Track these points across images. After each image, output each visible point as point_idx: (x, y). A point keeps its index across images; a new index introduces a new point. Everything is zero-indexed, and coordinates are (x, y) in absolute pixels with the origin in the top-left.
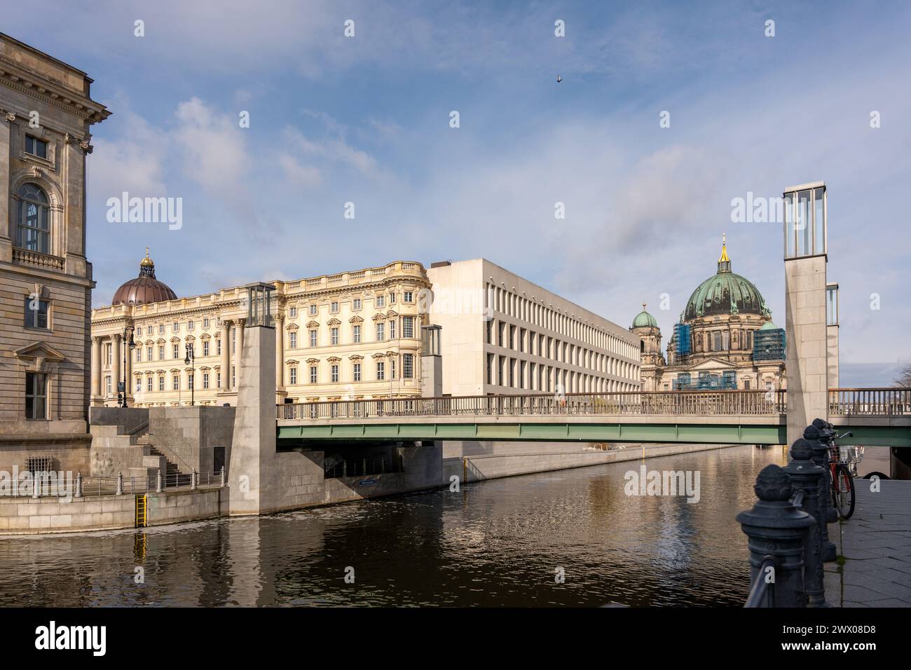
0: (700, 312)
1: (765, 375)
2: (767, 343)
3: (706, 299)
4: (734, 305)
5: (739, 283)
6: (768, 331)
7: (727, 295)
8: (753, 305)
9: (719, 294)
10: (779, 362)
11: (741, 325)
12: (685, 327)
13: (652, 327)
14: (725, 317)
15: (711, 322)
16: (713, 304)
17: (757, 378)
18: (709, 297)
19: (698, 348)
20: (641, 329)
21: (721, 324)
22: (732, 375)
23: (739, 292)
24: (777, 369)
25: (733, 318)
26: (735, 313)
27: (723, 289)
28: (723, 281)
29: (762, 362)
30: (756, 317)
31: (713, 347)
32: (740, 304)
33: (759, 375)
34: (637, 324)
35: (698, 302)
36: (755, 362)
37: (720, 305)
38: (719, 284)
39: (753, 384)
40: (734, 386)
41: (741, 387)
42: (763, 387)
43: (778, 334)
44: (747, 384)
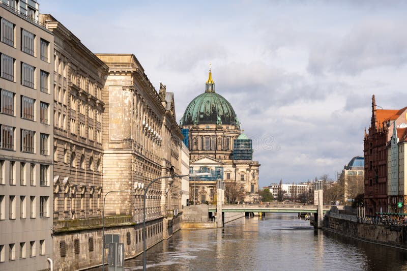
0: (196, 121)
1: (240, 170)
2: (242, 149)
3: (200, 111)
4: (219, 118)
5: (222, 102)
6: (242, 140)
7: (214, 110)
8: (230, 119)
9: (209, 109)
10: (249, 162)
11: (224, 133)
12: (185, 131)
14: (213, 127)
15: (204, 129)
16: (205, 116)
17: (235, 172)
18: (202, 111)
21: (211, 131)
22: (221, 169)
23: (222, 109)
24: (247, 166)
25: (219, 128)
26: (220, 124)
27: (211, 106)
28: (211, 98)
29: (238, 161)
30: (231, 128)
32: (223, 117)
33: (237, 170)
35: (194, 113)
36: (234, 161)
37: (209, 118)
38: (208, 101)
39: (232, 176)
40: (222, 178)
41: (225, 177)
42: (239, 178)
43: (248, 143)
44: (228, 175)
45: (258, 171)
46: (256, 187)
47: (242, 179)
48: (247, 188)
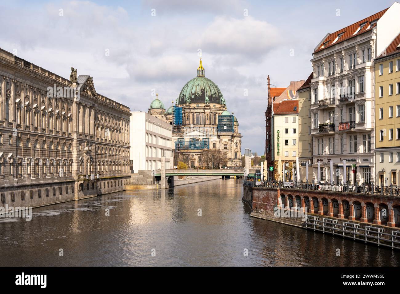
0: (188, 101)
1: (224, 141)
2: (225, 123)
3: (191, 93)
4: (207, 98)
5: (210, 85)
6: (225, 116)
7: (203, 91)
8: (217, 99)
9: (199, 91)
10: (231, 134)
11: (211, 110)
12: (179, 109)
13: (162, 109)
14: (202, 105)
15: (194, 107)
16: (196, 96)
17: (220, 142)
18: (193, 92)
19: (187, 122)
20: (156, 110)
21: (200, 109)
22: (207, 140)
23: (209, 90)
24: (230, 137)
25: (207, 106)
26: (207, 103)
27: (201, 88)
28: (200, 82)
29: (222, 133)
30: (218, 106)
31: (195, 122)
32: (210, 97)
33: (221, 140)
34: (154, 107)
35: (187, 94)
36: (219, 133)
37: (199, 98)
38: (198, 84)
39: (217, 146)
40: (208, 147)
41: (211, 146)
42: (222, 147)
43: (231, 118)
44: (214, 145)
45: (240, 141)
46: (238, 154)
47: (225, 148)
48: (230, 155)
